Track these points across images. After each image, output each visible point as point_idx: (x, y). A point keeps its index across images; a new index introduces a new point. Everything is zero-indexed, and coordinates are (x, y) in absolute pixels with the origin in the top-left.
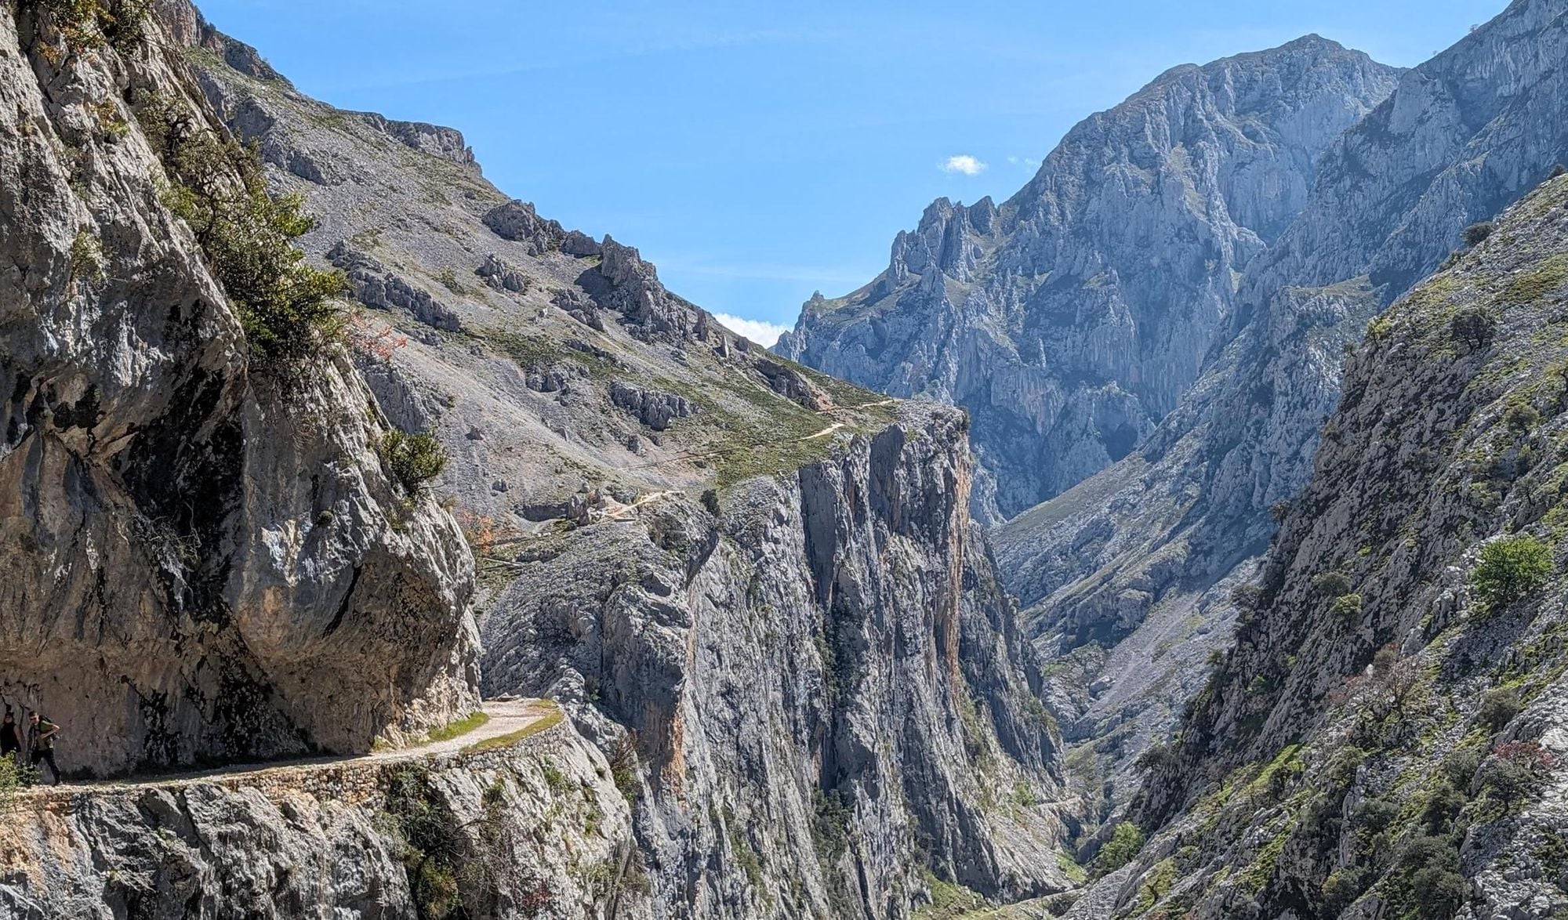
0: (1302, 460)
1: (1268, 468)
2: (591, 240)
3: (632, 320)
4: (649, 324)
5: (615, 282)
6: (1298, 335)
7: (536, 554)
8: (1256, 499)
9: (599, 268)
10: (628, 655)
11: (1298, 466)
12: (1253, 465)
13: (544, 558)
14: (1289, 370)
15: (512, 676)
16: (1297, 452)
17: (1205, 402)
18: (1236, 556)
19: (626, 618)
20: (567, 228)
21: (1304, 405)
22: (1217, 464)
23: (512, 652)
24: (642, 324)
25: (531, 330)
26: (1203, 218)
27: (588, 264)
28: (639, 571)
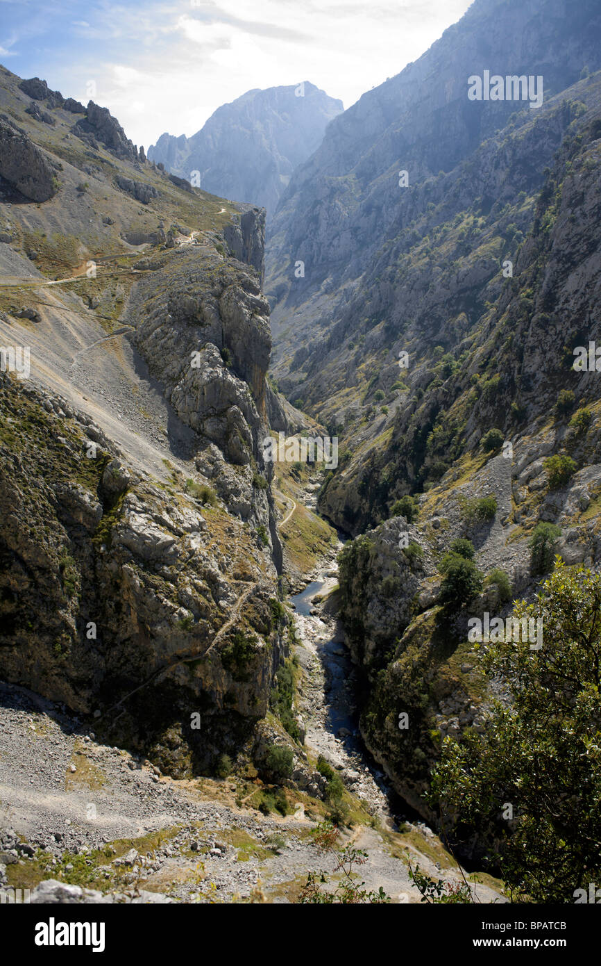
0: (333, 246)
1: (320, 249)
2: (80, 104)
3: (111, 147)
4: (119, 150)
5: (98, 126)
6: (331, 196)
7: (147, 264)
8: (315, 261)
9: (86, 119)
10: (242, 334)
11: (332, 248)
12: (314, 248)
13: (153, 269)
14: (328, 209)
15: (162, 347)
16: (331, 243)
17: (283, 222)
18: (309, 283)
19: (240, 309)
20: (65, 97)
21: (334, 224)
22: (298, 247)
23: (159, 330)
24: (116, 149)
25: (64, 145)
26: (269, 150)
27: (83, 117)
28: (239, 278)
